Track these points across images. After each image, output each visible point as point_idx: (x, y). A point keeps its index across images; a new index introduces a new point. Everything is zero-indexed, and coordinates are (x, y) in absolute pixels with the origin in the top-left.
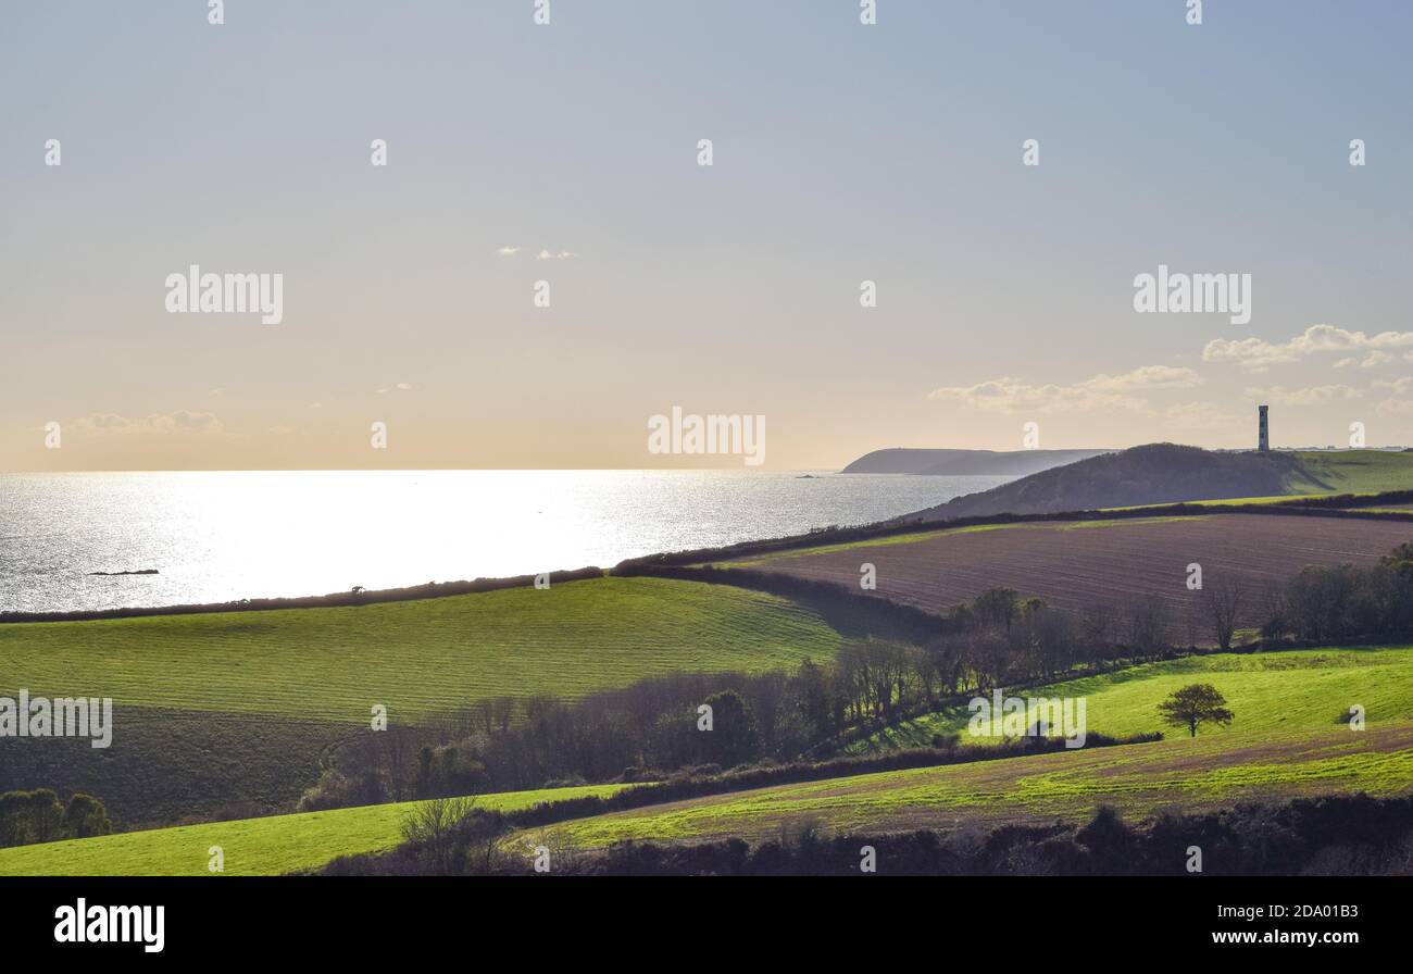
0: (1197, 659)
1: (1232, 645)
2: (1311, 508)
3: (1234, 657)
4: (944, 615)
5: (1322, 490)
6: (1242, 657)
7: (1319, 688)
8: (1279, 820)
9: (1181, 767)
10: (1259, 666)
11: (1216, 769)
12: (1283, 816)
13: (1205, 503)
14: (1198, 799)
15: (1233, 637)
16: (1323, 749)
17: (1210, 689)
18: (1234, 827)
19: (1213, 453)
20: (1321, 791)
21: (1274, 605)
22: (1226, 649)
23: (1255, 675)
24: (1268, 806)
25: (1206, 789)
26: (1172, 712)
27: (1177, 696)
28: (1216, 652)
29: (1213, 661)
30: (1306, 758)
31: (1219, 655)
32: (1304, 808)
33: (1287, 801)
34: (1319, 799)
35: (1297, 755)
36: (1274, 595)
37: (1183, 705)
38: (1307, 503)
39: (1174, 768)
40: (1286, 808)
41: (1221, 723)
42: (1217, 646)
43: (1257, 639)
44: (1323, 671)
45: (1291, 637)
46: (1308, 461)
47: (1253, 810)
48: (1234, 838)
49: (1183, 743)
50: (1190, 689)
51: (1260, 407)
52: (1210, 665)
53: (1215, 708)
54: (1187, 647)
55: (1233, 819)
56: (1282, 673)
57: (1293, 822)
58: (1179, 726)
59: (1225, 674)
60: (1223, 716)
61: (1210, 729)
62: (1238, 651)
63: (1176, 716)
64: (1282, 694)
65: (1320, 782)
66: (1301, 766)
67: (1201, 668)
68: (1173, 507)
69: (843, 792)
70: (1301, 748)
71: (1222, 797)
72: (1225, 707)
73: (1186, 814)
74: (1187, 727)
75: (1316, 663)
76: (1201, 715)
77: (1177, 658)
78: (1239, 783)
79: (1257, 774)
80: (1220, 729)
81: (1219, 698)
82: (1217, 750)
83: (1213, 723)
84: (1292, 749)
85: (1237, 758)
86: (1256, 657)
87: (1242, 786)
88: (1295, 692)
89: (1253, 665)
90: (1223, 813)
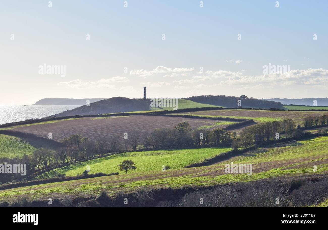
0: (127, 153)
1: (137, 150)
2: (157, 114)
3: (137, 152)
4: (62, 142)
5: (160, 109)
6: (139, 152)
7: (159, 160)
8: (149, 195)
9: (123, 181)
10: (143, 155)
11: (132, 182)
12: (150, 194)
13: (130, 112)
14: (128, 190)
15: (137, 147)
16: (160, 176)
17: (131, 161)
18: (137, 197)
19: (132, 99)
20: (159, 187)
21: (147, 139)
22: (135, 151)
23: (142, 157)
24: (146, 191)
25: (130, 187)
26: (121, 167)
27: (122, 163)
28: (132, 151)
29: (131, 154)
30: (155, 179)
31: (134, 152)
32: (155, 191)
33: (151, 190)
34: (159, 189)
35: (153, 178)
36: (147, 136)
37: (124, 165)
38: (156, 112)
39: (121, 182)
40: (150, 191)
41: (134, 170)
42: (133, 150)
43: (143, 148)
44: (160, 156)
45: (152, 147)
47: (142, 192)
48: (137, 200)
49: (124, 175)
50: (126, 161)
51: (144, 88)
52: (131, 155)
53: (132, 166)
54: (125, 150)
55: (137, 195)
56: (149, 157)
57: (152, 195)
58: (123, 171)
59: (135, 157)
60: (134, 168)
61: (131, 171)
62: (138, 151)
63: (122, 168)
64: (149, 162)
65: (159, 185)
66: (154, 181)
67: (129, 155)
68: (121, 113)
69: (34, 189)
70: (154, 176)
71: (134, 189)
72: (135, 166)
73: (125, 193)
74: (125, 171)
75: (158, 154)
76: (128, 168)
77: (123, 153)
78: (138, 185)
79: (143, 183)
80: (133, 171)
81: (133, 163)
82: (132, 177)
83: (132, 170)
84: (152, 176)
85: (138, 179)
86: (143, 152)
87: (139, 186)
88: (153, 161)
89: (142, 154)
90: (134, 193)
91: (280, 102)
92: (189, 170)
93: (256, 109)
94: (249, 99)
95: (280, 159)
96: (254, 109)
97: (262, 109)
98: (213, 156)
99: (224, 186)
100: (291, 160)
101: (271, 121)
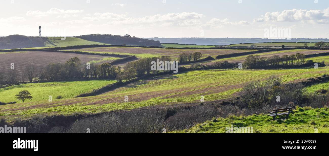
0: (24, 84)
1: (33, 81)
2: (51, 50)
3: (33, 84)
5: (54, 46)
6: (35, 84)
7: (53, 91)
8: (43, 121)
9: (20, 109)
10: (39, 86)
11: (28, 110)
12: (44, 120)
13: (26, 48)
14: (24, 117)
15: (33, 79)
16: (53, 105)
17: (27, 91)
18: (33, 123)
19: (29, 37)
20: (53, 114)
21: (42, 72)
22: (31, 82)
23: (38, 88)
24: (41, 118)
25: (26, 114)
26: (18, 97)
27: (20, 93)
28: (29, 83)
29: (28, 85)
30: (49, 107)
31: (30, 83)
32: (49, 118)
33: (45, 117)
34: (52, 116)
35: (47, 106)
36: (42, 70)
37: (21, 95)
38: (50, 49)
39: (19, 110)
40: (45, 118)
41: (30, 99)
42: (29, 82)
43: (38, 80)
44: (54, 87)
45: (46, 79)
46: (50, 39)
47: (37, 119)
48: (33, 126)
49: (21, 104)
50: (23, 92)
51: (39, 26)
52: (27, 86)
53: (28, 96)
54: (22, 82)
55: (32, 121)
56: (44, 87)
57: (46, 121)
58: (20, 100)
59: (31, 88)
60: (30, 97)
61: (27, 101)
62: (34, 82)
63: (19, 98)
64: (44, 92)
65: (53, 112)
66: (48, 109)
67: (25, 87)
68: (19, 49)
70: (48, 105)
71: (30, 116)
72: (31, 96)
73: (22, 120)
74: (22, 100)
75: (52, 85)
76: (25, 97)
77: (20, 84)
78: (34, 113)
79: (38, 111)
80: (30, 101)
81: (29, 93)
82: (28, 105)
83: (28, 99)
84: (46, 105)
85: (34, 107)
86: (38, 84)
87: (35, 113)
88: (47, 92)
89: (37, 86)
90: (30, 120)
91: (159, 41)
92: (79, 99)
93: (138, 47)
94: (131, 38)
95: (158, 90)
96: (136, 47)
97: (143, 47)
98: (101, 87)
99: (110, 113)
100: (168, 91)
101: (150, 57)
